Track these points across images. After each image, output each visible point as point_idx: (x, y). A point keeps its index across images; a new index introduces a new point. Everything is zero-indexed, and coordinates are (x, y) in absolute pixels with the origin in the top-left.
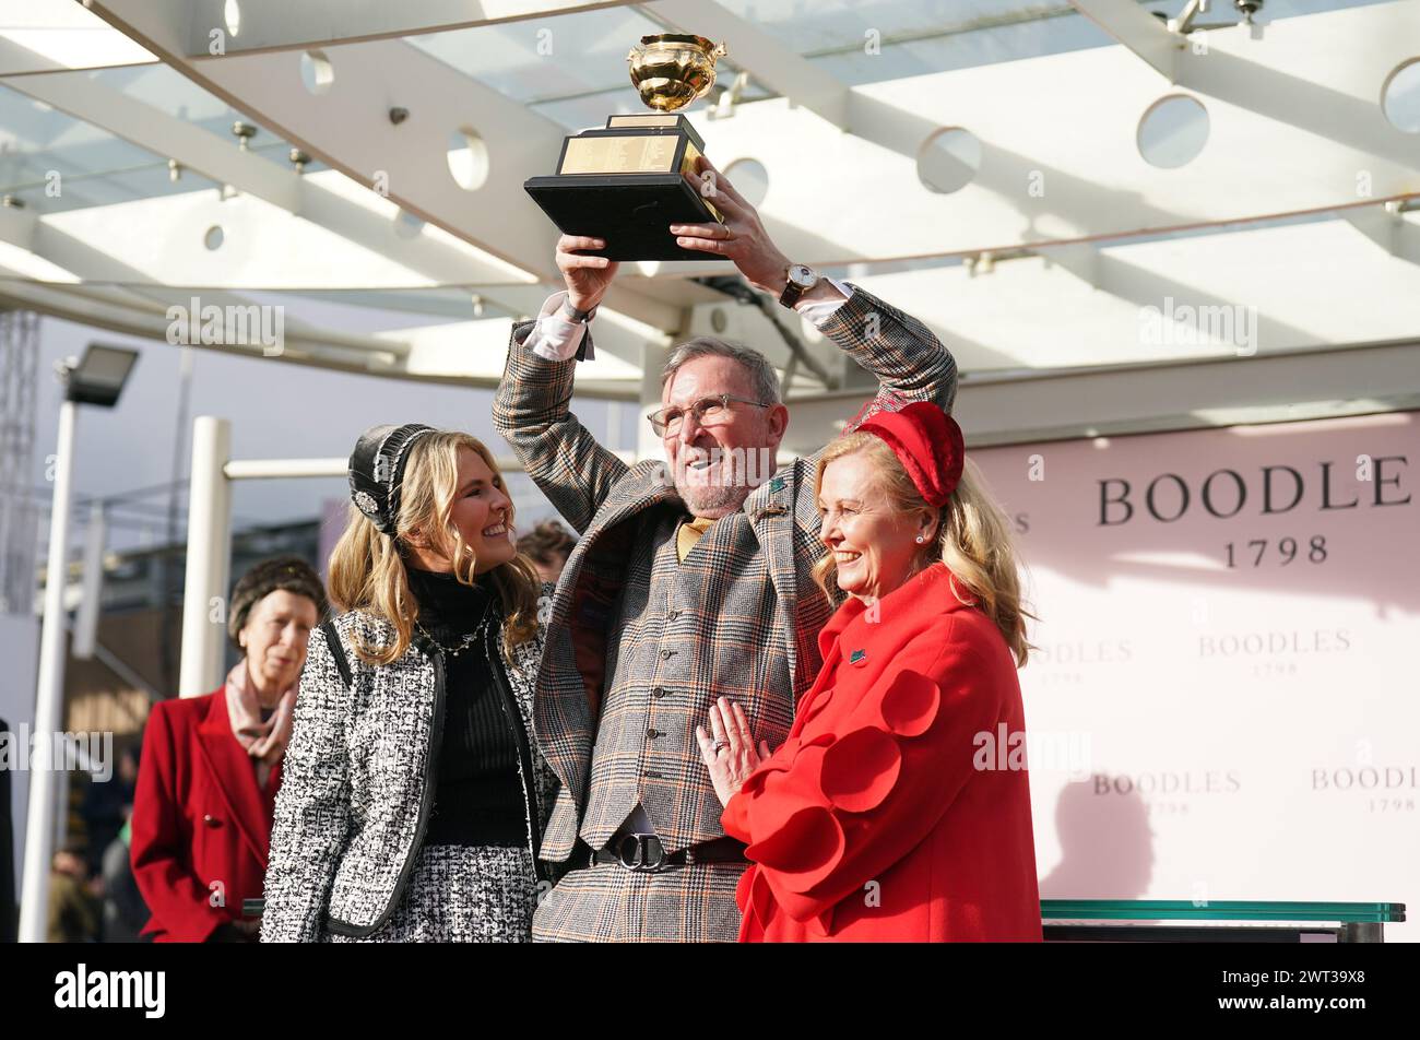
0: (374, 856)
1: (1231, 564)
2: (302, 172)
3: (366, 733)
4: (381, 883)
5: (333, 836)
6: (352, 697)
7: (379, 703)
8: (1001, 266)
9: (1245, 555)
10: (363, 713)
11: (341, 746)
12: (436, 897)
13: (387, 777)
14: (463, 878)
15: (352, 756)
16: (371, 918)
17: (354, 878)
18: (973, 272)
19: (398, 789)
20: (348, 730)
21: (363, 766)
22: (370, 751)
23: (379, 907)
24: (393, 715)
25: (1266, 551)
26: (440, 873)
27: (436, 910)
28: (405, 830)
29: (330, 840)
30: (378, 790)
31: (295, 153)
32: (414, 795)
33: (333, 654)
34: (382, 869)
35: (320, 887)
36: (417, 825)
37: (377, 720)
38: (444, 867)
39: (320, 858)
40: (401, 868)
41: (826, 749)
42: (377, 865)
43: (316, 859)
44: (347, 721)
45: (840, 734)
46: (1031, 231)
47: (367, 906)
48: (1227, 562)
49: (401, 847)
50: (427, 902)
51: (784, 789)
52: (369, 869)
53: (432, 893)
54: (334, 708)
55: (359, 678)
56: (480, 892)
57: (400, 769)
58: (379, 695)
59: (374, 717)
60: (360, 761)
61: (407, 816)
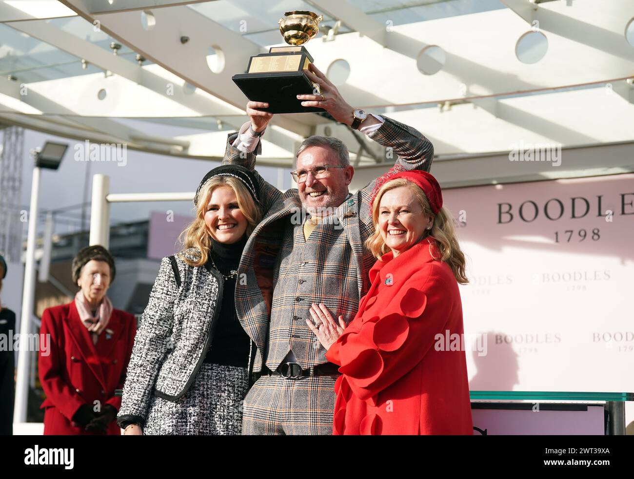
0: (180, 364)
1: (557, 241)
2: (141, 65)
3: (185, 309)
4: (181, 377)
5: (162, 353)
6: (180, 292)
7: (192, 296)
8: (455, 108)
9: (563, 237)
10: (183, 300)
11: (171, 313)
12: (206, 386)
13: (191, 330)
14: (218, 379)
15: (176, 318)
16: (175, 393)
17: (169, 373)
18: (442, 110)
19: (195, 336)
20: (176, 306)
21: (180, 323)
22: (185, 317)
23: (180, 388)
24: (198, 303)
25: (572, 236)
26: (208, 376)
27: (205, 392)
28: (196, 355)
29: (160, 354)
30: (185, 335)
31: (138, 56)
32: (202, 340)
33: (174, 271)
34: (182, 371)
35: (153, 375)
36: (202, 354)
37: (191, 304)
38: (210, 374)
39: (155, 362)
40: (192, 372)
41: (375, 324)
42: (180, 369)
43: (153, 362)
44: (176, 302)
45: (382, 316)
46: (468, 92)
47: (174, 386)
48: (555, 240)
49: (193, 362)
50: (202, 388)
51: (356, 341)
52: (177, 370)
53: (204, 385)
54: (171, 295)
55: (184, 284)
56: (225, 386)
57: (198, 328)
58: (193, 293)
59: (189, 302)
60: (179, 321)
61: (198, 349)
